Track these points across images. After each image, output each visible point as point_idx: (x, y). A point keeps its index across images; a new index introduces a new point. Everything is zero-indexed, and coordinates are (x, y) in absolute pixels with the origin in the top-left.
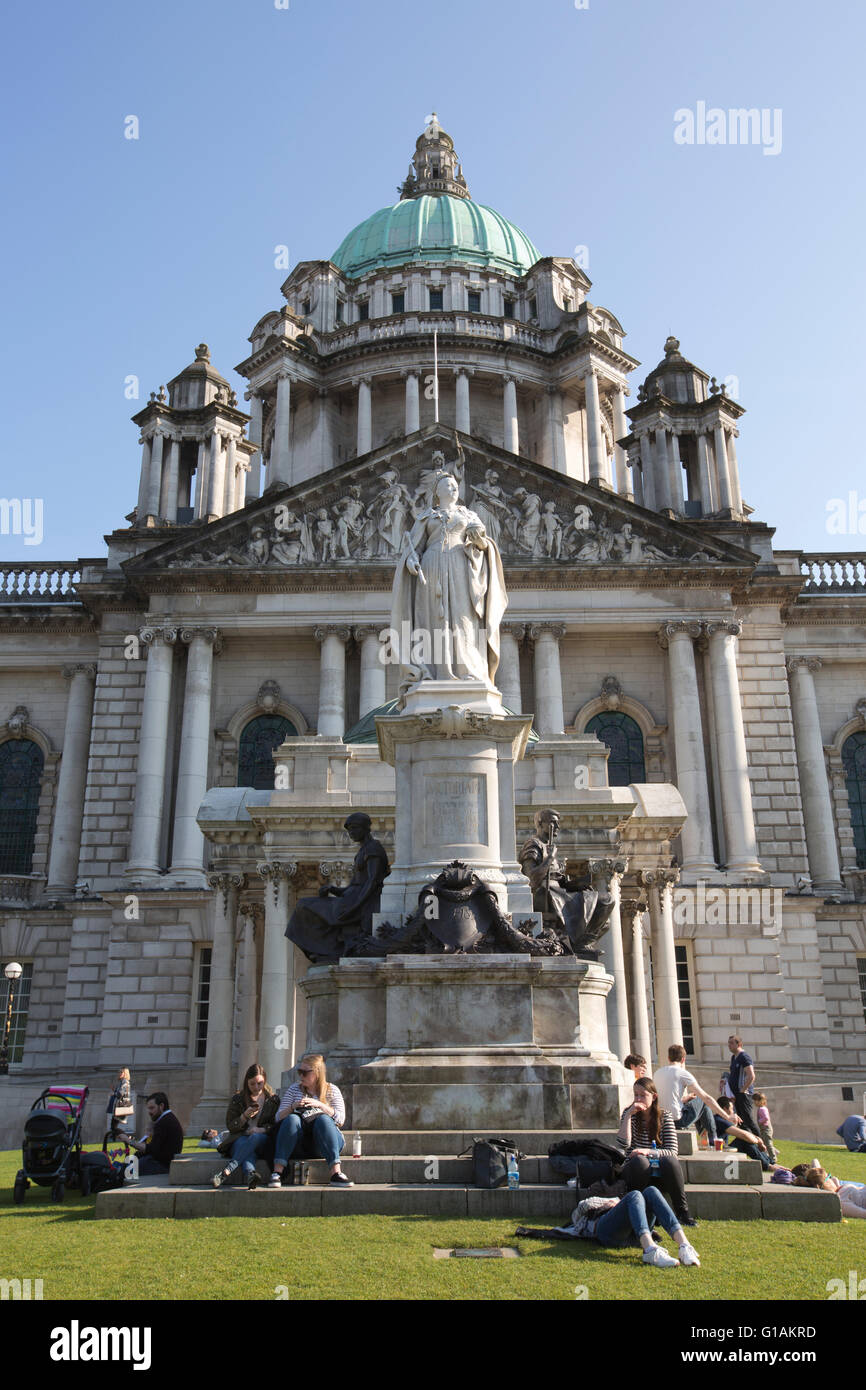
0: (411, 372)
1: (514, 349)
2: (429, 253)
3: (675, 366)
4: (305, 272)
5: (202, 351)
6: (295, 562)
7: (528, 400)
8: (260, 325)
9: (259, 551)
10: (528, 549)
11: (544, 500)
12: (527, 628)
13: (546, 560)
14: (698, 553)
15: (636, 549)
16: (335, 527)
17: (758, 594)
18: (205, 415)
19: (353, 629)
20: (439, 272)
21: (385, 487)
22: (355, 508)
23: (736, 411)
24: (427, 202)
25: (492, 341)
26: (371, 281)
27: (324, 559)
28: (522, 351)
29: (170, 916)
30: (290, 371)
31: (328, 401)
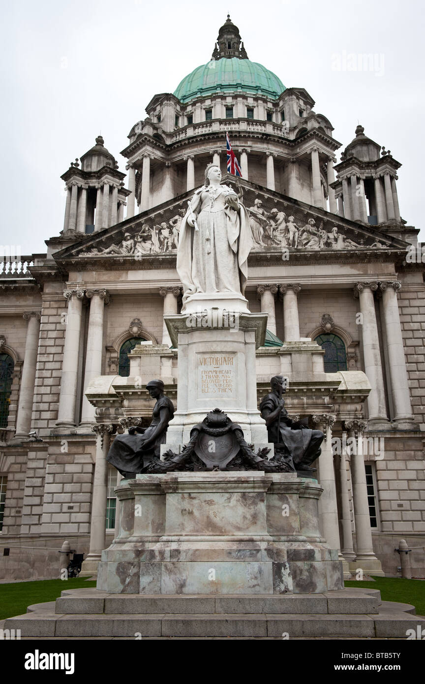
0: (216, 152)
1: (272, 138)
2: (225, 88)
3: (361, 141)
4: (159, 100)
5: (100, 140)
6: (149, 252)
7: (281, 166)
8: (134, 129)
9: (129, 246)
10: (279, 243)
11: (288, 215)
12: (279, 287)
14: (376, 243)
16: (171, 233)
18: (100, 174)
20: (231, 98)
23: (397, 165)
24: (225, 62)
25: (260, 134)
26: (194, 104)
27: (165, 250)
28: (276, 139)
29: (80, 450)
30: (150, 153)
31: (171, 169)
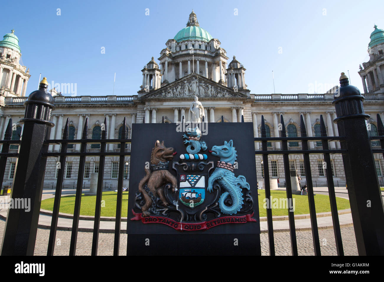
0: (189, 60)
2: (192, 38)
3: (234, 62)
4: (170, 41)
5: (153, 58)
6: (170, 97)
7: (209, 65)
8: (162, 51)
9: (164, 95)
10: (209, 94)
11: (212, 86)
12: (209, 108)
13: (212, 96)
15: (227, 95)
16: (176, 91)
17: (247, 102)
18: (154, 70)
19: (180, 108)
20: (194, 41)
21: (185, 84)
22: (180, 87)
23: (245, 70)
24: (192, 27)
25: (203, 54)
26: (182, 43)
27: (175, 96)
28: (208, 56)
30: (167, 60)
31: (174, 65)
